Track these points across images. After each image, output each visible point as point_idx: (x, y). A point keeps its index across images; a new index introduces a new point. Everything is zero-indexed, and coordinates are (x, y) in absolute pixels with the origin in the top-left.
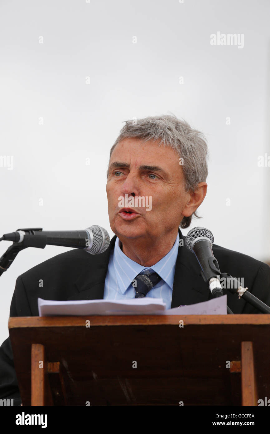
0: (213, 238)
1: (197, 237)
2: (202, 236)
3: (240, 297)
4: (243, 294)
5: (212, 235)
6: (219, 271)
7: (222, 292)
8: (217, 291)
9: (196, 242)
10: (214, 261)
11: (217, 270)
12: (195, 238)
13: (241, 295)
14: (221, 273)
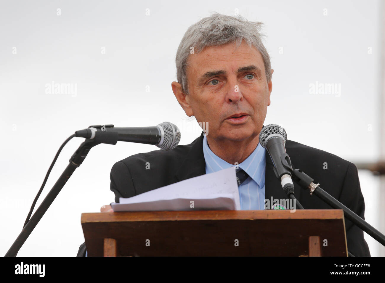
0: (286, 135)
1: (270, 134)
2: (275, 133)
3: (312, 193)
4: (315, 190)
5: (285, 132)
6: (291, 168)
7: (293, 188)
8: (288, 187)
9: (269, 139)
10: (287, 158)
11: (289, 166)
12: (269, 135)
13: (313, 191)
14: (294, 169)
